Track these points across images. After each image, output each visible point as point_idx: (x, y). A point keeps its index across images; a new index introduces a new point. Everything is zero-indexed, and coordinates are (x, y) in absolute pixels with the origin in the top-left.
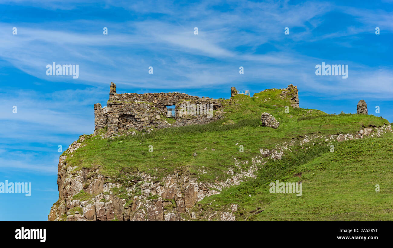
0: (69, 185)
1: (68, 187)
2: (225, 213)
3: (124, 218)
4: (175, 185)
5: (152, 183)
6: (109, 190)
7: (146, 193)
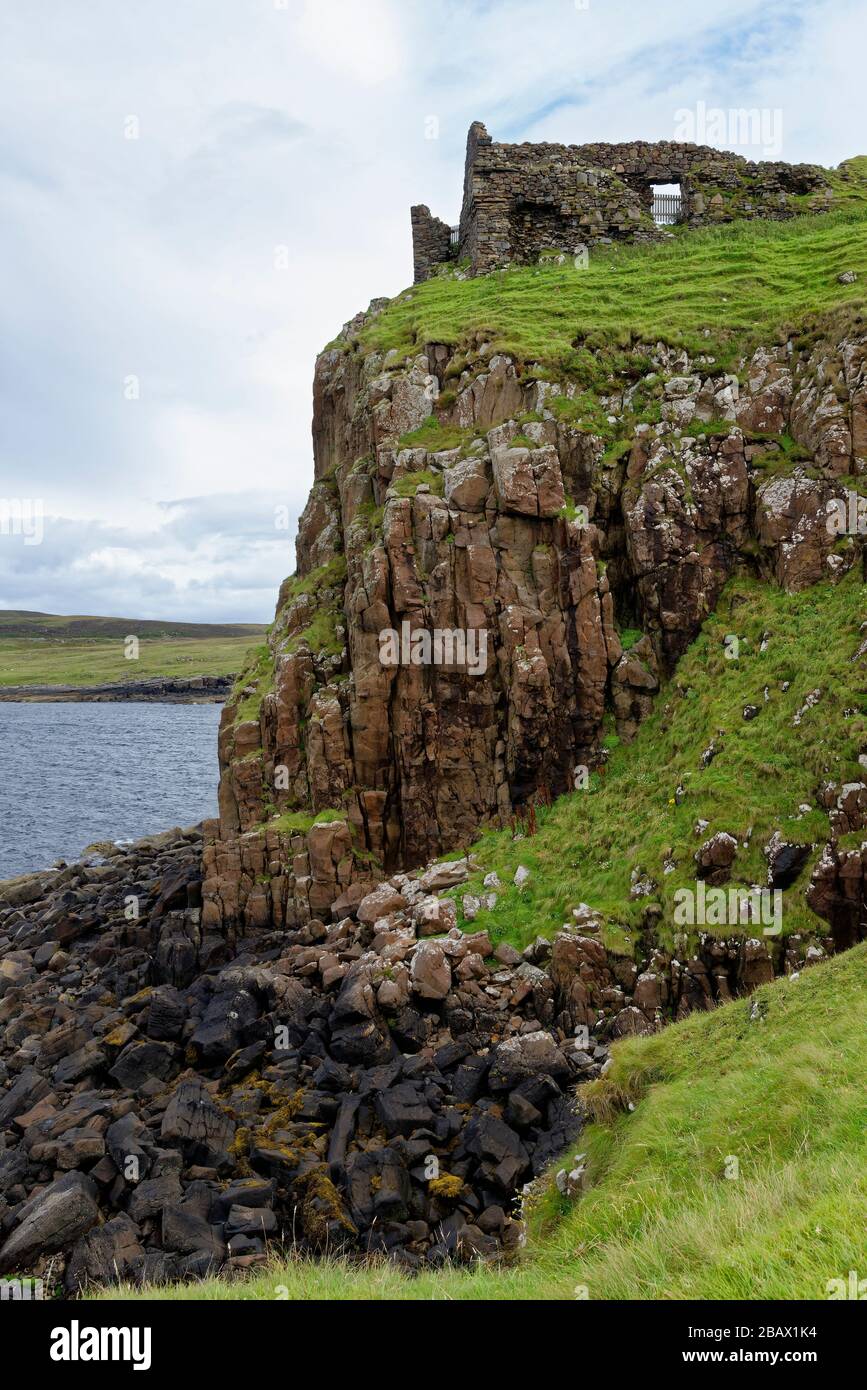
0: (385, 400)
1: (382, 406)
3: (599, 503)
4: (785, 383)
5: (697, 380)
6: (540, 405)
7: (680, 414)
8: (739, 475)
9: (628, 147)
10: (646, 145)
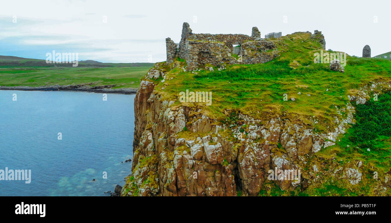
0: (173, 123)
1: (172, 125)
2: (351, 169)
3: (232, 159)
4: (278, 129)
5: (256, 126)
6: (217, 132)
7: (253, 137)
8: (268, 154)
9: (228, 35)
10: (232, 35)
